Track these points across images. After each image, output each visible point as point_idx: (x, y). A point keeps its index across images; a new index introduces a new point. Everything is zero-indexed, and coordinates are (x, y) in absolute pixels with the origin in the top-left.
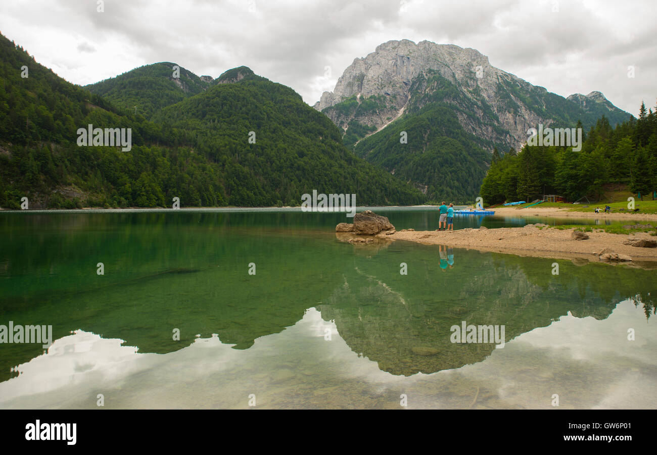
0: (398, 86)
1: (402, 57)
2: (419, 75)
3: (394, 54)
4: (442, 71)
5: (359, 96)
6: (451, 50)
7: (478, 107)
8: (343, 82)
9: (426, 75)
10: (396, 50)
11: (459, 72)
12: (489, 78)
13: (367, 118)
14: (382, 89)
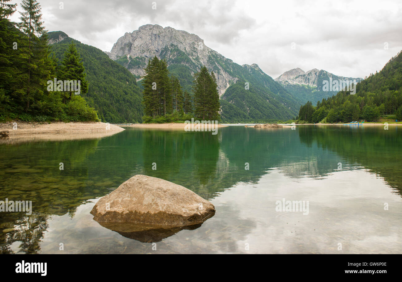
0: (153, 52)
1: (156, 35)
2: (166, 47)
3: (150, 33)
4: (179, 47)
5: (128, 56)
6: (183, 34)
7: (199, 68)
8: (117, 46)
9: (170, 47)
10: (152, 30)
11: (188, 47)
12: (204, 52)
13: (135, 70)
14: (143, 53)
